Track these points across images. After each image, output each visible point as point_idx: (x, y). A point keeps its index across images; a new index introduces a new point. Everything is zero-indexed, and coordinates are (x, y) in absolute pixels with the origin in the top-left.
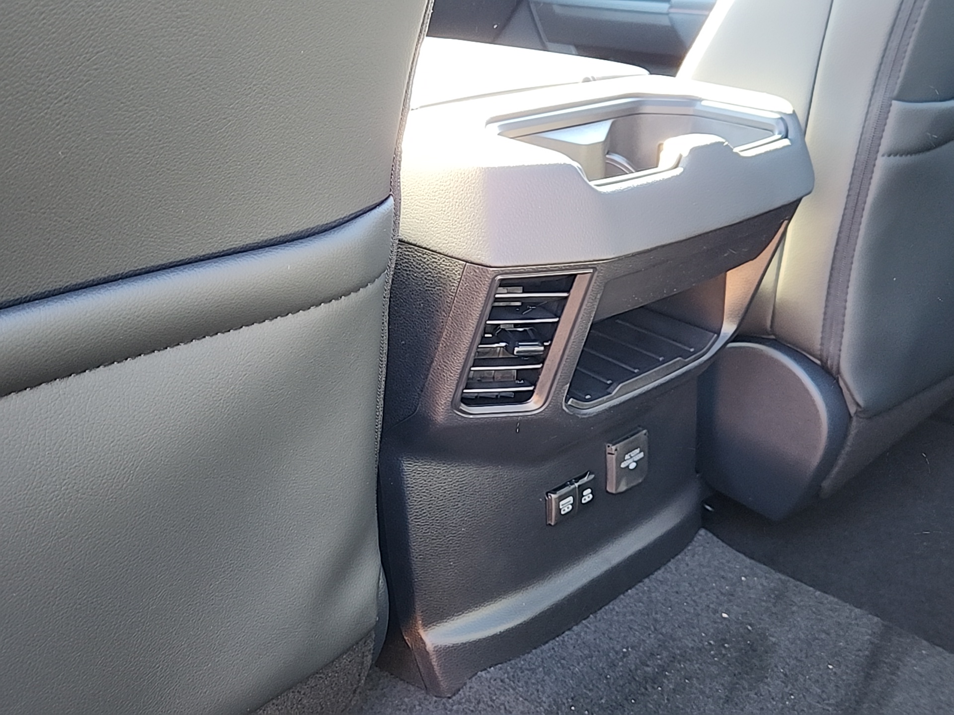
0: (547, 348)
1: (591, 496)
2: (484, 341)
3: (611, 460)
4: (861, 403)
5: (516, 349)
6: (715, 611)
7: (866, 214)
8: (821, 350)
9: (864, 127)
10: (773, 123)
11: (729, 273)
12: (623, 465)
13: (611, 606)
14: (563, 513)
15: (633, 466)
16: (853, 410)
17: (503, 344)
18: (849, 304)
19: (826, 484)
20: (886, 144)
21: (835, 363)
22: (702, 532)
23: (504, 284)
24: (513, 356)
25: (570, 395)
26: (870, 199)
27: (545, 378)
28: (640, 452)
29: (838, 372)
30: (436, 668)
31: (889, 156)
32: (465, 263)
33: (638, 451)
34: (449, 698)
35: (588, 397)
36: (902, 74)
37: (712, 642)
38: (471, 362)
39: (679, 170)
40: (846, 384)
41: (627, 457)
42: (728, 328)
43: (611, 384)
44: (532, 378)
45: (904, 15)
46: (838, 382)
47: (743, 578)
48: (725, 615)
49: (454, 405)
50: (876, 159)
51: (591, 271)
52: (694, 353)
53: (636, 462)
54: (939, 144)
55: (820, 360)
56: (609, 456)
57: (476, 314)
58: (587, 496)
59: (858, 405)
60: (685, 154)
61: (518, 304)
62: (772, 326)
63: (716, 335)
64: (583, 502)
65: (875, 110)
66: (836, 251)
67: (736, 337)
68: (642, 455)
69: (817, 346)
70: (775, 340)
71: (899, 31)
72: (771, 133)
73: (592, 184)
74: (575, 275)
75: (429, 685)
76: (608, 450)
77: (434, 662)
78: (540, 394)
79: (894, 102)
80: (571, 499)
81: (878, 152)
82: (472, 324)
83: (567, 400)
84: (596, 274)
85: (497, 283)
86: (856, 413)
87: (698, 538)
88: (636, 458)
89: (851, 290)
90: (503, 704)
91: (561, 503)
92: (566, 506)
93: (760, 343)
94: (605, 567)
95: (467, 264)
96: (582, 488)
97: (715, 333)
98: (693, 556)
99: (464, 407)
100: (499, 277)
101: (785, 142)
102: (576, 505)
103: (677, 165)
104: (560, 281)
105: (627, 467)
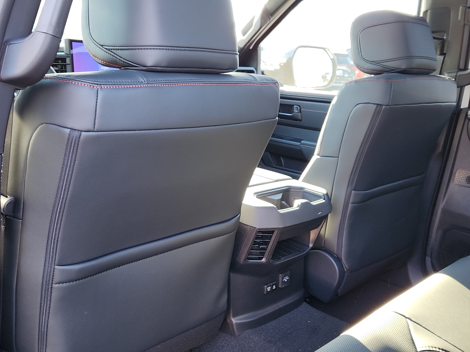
0: (267, 247)
1: (275, 287)
2: (253, 245)
3: (280, 278)
4: (347, 267)
5: (261, 247)
6: (307, 321)
7: (347, 217)
8: (337, 253)
9: (345, 196)
10: (321, 196)
11: (311, 231)
12: (284, 280)
13: (279, 318)
14: (268, 291)
15: (286, 281)
16: (345, 270)
17: (257, 245)
18: (344, 241)
19: (339, 291)
20: (351, 201)
21: (340, 257)
22: (305, 303)
23: (259, 232)
24: (259, 248)
25: (271, 259)
26: (348, 214)
27: (266, 254)
28: (288, 277)
29: (341, 259)
30: (235, 329)
31: (352, 204)
32: (250, 227)
33: (287, 277)
34: (238, 337)
35: (276, 260)
36: (354, 184)
37: (305, 327)
38: (250, 249)
39: (298, 208)
40: (343, 263)
41: (285, 278)
42: (311, 245)
43: (281, 257)
44: (263, 254)
45: (354, 171)
46: (341, 262)
47: (315, 314)
48: (309, 322)
49: (245, 259)
50: (349, 204)
51: (278, 230)
52: (302, 251)
53: (287, 280)
54: (366, 201)
55: (337, 256)
56: (280, 277)
57: (252, 238)
58: (274, 287)
59: (346, 268)
60: (300, 204)
61: (260, 236)
62: (324, 246)
63: (308, 247)
64: (273, 289)
65: (348, 192)
66: (340, 227)
67: (313, 249)
68: (288, 278)
69: (336, 252)
70: (325, 250)
71: (353, 174)
72: (321, 198)
73: (279, 211)
74: (274, 231)
75: (232, 334)
76: (280, 276)
77: (235, 327)
78: (265, 258)
79: (353, 191)
80: (270, 287)
81: (349, 202)
82: (251, 240)
83: (271, 260)
84: (279, 231)
85: (257, 232)
86: (346, 271)
87: (303, 304)
88: (287, 279)
89: (344, 237)
90: (252, 338)
91: (268, 288)
92: (269, 289)
93: (321, 251)
94: (278, 308)
95: (251, 227)
96: (273, 285)
97: (307, 246)
98: (302, 308)
99: (247, 260)
100: (258, 230)
101: (324, 201)
102: (271, 289)
103: (298, 207)
104: (271, 232)
105: (285, 281)
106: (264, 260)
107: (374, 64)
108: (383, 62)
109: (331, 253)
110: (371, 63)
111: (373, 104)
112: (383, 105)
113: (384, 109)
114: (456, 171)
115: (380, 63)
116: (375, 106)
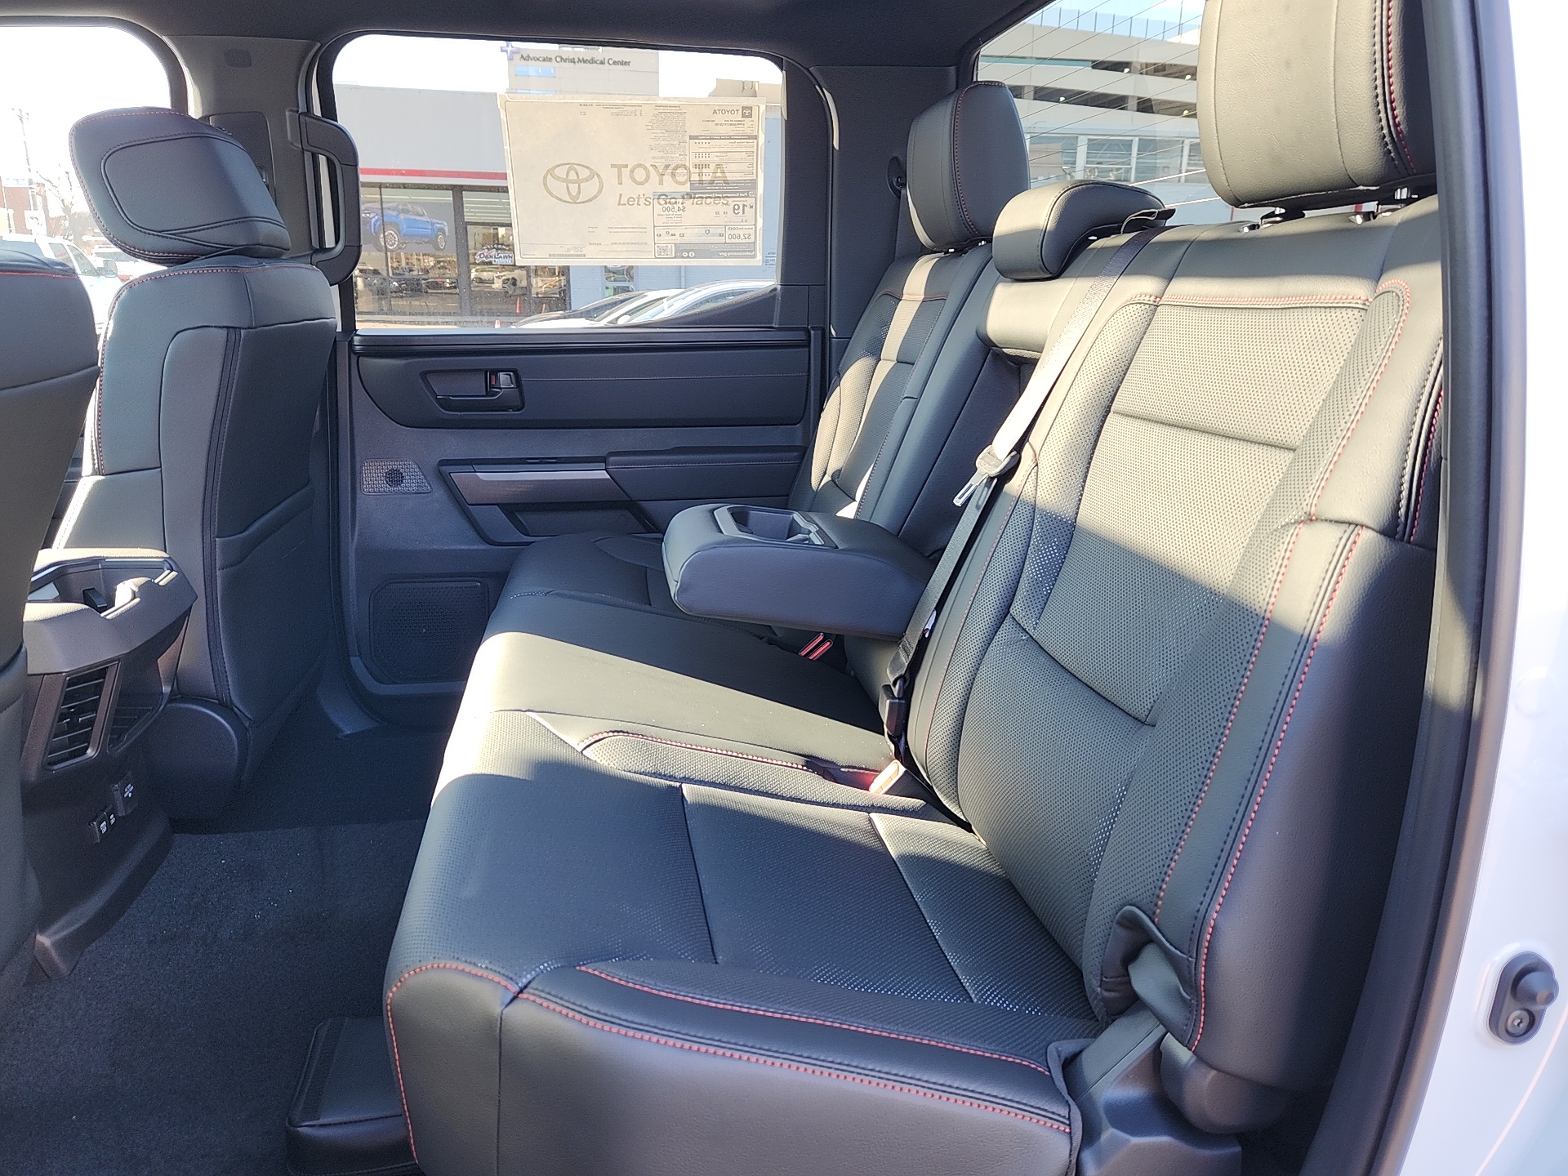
0: (95, 716)
1: (114, 817)
2: (59, 720)
3: (117, 795)
5: (80, 719)
7: (219, 604)
8: (217, 693)
10: (161, 565)
11: (159, 660)
12: (125, 795)
14: (103, 833)
15: (130, 795)
16: (247, 724)
17: (69, 720)
20: (219, 564)
21: (229, 699)
22: (179, 834)
23: (70, 681)
24: (75, 726)
25: (109, 744)
26: (219, 596)
27: (97, 732)
28: (132, 785)
29: (231, 702)
30: (55, 958)
31: (223, 569)
32: (41, 676)
33: (130, 785)
36: (215, 521)
37: (224, 875)
38: (52, 736)
40: (237, 707)
41: (127, 790)
42: (166, 692)
44: (86, 738)
45: (209, 492)
46: (233, 708)
48: (223, 862)
49: (43, 768)
50: (216, 572)
51: (116, 662)
52: (152, 711)
53: (131, 793)
54: (245, 557)
55: (217, 699)
56: (116, 790)
57: (55, 704)
58: (112, 819)
59: (249, 719)
60: (134, 591)
63: (161, 696)
64: (111, 824)
65: (207, 545)
67: (172, 698)
68: (132, 787)
69: (213, 691)
71: (208, 500)
72: (163, 569)
73: (102, 615)
74: (108, 667)
76: (114, 788)
77: (54, 954)
78: (93, 747)
79: (217, 539)
80: (105, 823)
81: (215, 568)
82: (53, 711)
83: (110, 747)
84: (119, 666)
85: (66, 682)
86: (249, 725)
87: (176, 840)
88: (131, 790)
91: (101, 826)
92: (104, 826)
94: (131, 868)
95: (46, 676)
96: (110, 814)
97: (159, 694)
98: (178, 849)
99: (50, 767)
100: (68, 678)
101: (174, 574)
102: (109, 826)
103: (134, 598)
104: (99, 673)
105: (128, 796)
106: (90, 752)
107: (167, 237)
108: (191, 232)
109: (202, 699)
110: (159, 234)
111: (216, 327)
112: (240, 328)
113: (245, 336)
114: (361, 467)
115: (182, 233)
116: (224, 332)
